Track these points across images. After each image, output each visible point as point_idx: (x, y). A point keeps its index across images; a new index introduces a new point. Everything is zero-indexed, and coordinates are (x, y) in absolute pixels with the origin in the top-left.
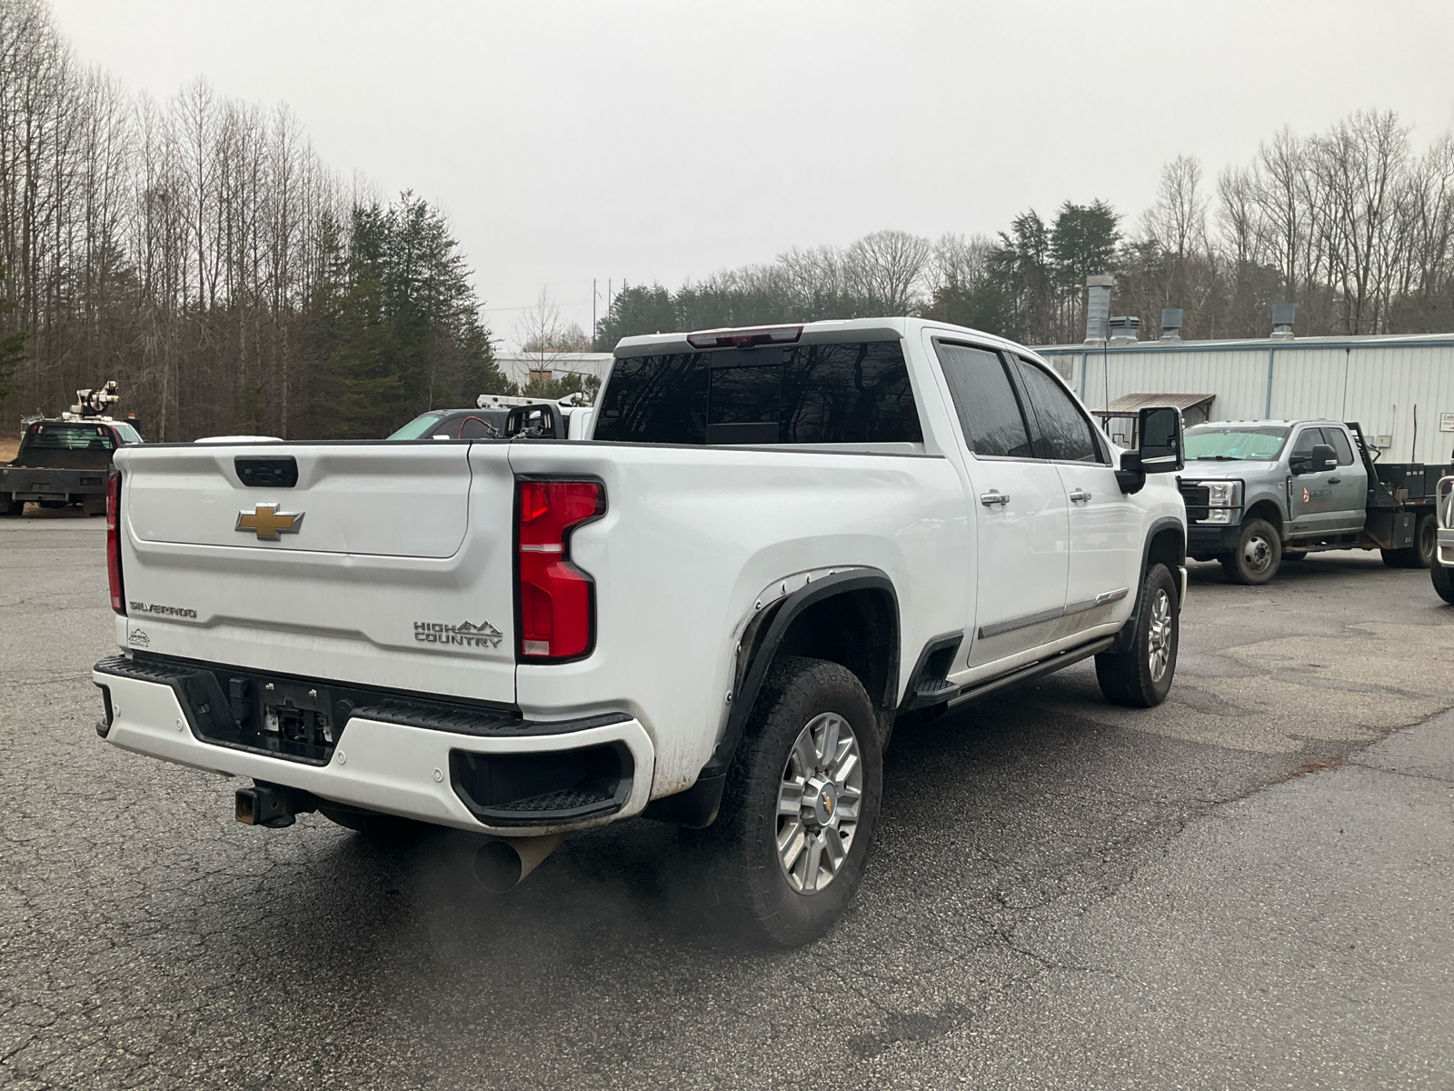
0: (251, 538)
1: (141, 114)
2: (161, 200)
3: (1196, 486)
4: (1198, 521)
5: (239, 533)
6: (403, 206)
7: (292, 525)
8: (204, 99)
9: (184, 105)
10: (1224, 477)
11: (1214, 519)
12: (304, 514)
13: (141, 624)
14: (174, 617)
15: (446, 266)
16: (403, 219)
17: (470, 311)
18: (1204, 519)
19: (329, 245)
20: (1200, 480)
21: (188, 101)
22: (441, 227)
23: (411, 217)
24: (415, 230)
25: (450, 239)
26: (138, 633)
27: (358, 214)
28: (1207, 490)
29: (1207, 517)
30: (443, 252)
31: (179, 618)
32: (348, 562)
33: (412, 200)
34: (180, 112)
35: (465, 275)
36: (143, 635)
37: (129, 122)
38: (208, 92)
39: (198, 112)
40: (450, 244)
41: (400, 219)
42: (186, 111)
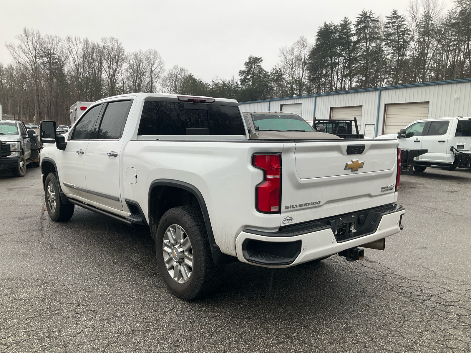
0: (349, 171)
3: (5, 144)
4: (7, 156)
5: (345, 170)
7: (361, 166)
10: (14, 140)
11: (12, 155)
12: (364, 162)
13: (289, 214)
14: (310, 206)
18: (9, 155)
20: (6, 142)
26: (288, 218)
28: (9, 145)
29: (10, 155)
31: (312, 206)
32: (373, 174)
36: (290, 218)
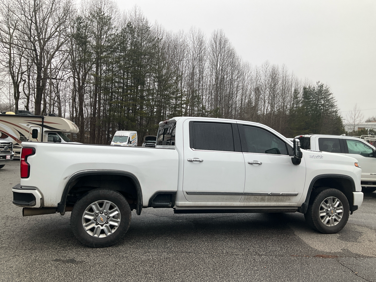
1: (255, 71)
2: (257, 90)
6: (317, 85)
8: (267, 66)
9: (262, 67)
15: (329, 100)
16: (317, 89)
17: (336, 112)
19: (296, 97)
21: (264, 66)
22: (328, 90)
23: (319, 88)
24: (320, 91)
25: (330, 93)
27: (305, 89)
30: (328, 97)
33: (320, 84)
34: (262, 69)
35: (334, 102)
37: (253, 72)
38: (268, 64)
39: (266, 68)
40: (330, 94)
41: (316, 89)
42: (263, 69)
